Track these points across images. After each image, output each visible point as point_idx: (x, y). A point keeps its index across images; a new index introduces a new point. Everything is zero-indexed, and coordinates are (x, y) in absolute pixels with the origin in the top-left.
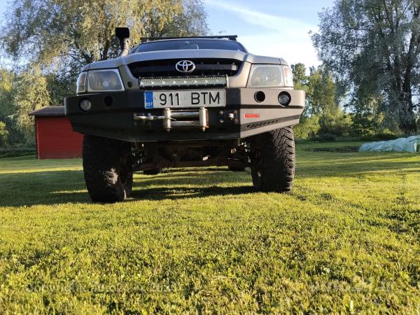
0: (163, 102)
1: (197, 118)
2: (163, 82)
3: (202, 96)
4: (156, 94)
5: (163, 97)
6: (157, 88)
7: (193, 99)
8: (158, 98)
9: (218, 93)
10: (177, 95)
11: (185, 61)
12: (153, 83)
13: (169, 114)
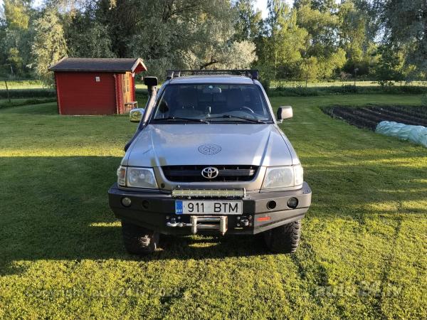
0: (191, 210)
1: (218, 223)
2: (191, 193)
3: (223, 206)
4: (185, 203)
5: (191, 206)
6: (186, 198)
7: (215, 208)
8: (186, 206)
9: (237, 205)
10: (203, 204)
11: (210, 169)
12: (182, 193)
13: (196, 219)
